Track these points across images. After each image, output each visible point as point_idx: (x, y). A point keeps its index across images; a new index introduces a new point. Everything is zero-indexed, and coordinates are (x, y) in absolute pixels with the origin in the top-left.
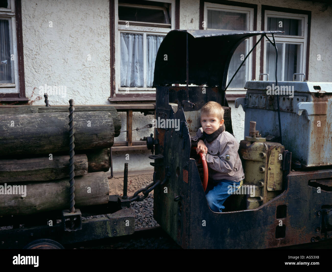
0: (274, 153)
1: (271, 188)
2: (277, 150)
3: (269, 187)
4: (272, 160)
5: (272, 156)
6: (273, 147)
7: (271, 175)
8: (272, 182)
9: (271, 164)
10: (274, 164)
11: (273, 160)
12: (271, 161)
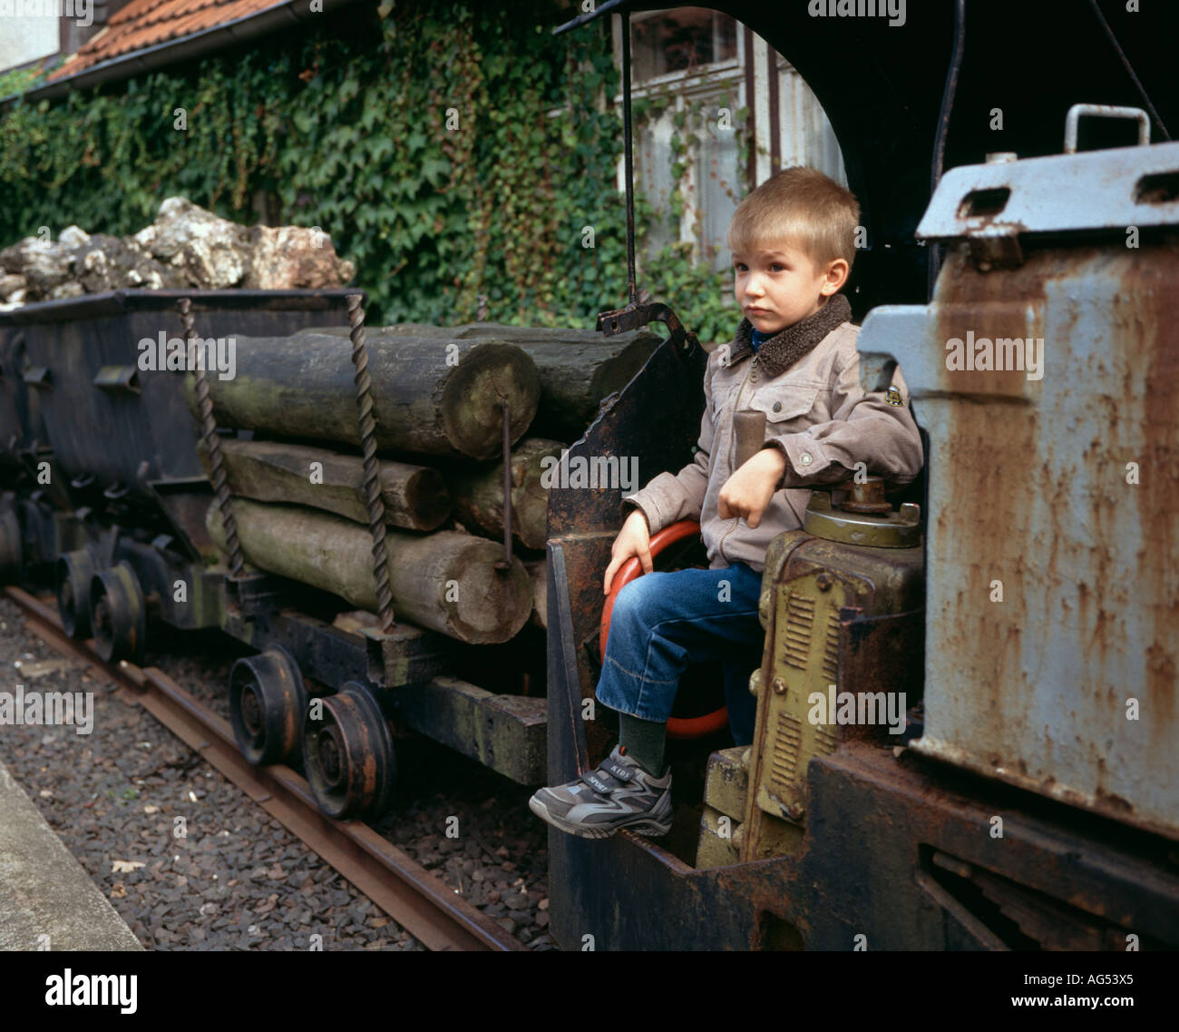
0: (807, 606)
1: (780, 800)
2: (829, 597)
3: (770, 793)
4: (793, 640)
5: (795, 620)
6: (807, 570)
7: (785, 730)
8: (787, 769)
9: (786, 663)
10: (803, 669)
11: (801, 643)
12: (789, 648)
